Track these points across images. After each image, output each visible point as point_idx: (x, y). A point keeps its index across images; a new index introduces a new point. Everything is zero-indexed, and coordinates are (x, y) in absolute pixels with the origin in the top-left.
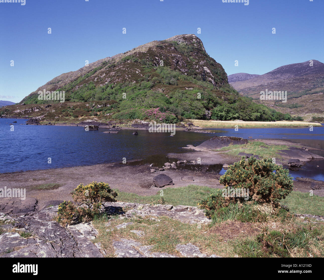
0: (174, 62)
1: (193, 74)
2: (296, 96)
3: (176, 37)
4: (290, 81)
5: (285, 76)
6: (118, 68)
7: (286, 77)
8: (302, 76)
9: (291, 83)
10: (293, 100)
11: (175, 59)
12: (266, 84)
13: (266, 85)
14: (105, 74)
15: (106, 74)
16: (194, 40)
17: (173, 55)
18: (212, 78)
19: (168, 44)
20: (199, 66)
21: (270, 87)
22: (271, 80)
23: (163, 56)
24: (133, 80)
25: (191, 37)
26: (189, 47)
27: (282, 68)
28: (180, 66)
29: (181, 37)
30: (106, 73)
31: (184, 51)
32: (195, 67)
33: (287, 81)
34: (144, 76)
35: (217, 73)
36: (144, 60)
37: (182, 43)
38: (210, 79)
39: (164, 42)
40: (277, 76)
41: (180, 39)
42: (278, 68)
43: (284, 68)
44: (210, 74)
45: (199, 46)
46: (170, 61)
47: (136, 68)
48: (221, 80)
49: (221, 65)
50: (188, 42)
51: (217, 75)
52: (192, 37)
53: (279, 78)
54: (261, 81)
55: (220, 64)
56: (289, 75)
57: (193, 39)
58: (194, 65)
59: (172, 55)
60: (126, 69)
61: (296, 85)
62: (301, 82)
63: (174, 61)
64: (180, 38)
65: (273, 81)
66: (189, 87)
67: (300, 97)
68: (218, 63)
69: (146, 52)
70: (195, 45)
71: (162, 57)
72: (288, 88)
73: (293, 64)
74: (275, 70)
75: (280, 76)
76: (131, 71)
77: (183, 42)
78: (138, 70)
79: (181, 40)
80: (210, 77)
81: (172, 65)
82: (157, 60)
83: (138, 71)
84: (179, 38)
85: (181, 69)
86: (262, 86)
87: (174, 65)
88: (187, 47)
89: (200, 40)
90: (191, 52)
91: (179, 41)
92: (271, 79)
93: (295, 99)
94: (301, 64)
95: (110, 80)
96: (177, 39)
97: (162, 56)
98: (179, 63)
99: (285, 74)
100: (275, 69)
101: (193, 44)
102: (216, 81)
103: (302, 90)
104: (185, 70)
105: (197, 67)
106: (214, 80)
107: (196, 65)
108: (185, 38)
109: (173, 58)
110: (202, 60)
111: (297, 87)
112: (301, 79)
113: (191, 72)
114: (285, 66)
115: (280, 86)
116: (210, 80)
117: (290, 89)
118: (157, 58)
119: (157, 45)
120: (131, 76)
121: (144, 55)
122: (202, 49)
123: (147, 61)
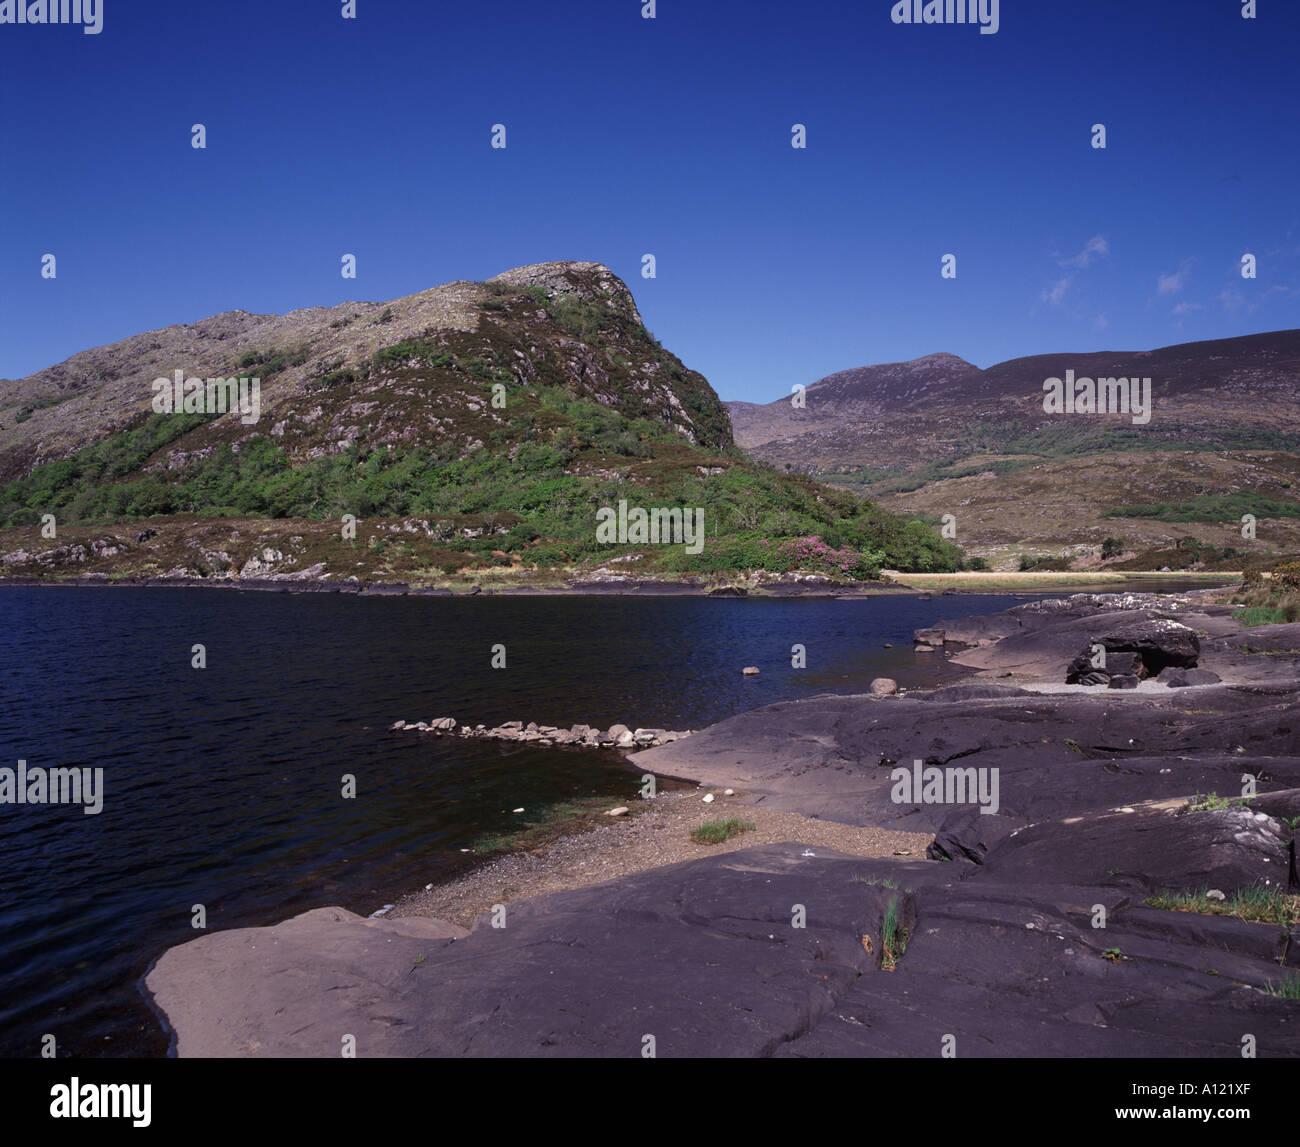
0: (573, 369)
1: (637, 412)
2: (905, 485)
3: (541, 272)
4: (875, 429)
5: (850, 411)
6: (374, 389)
7: (854, 414)
8: (912, 410)
9: (880, 437)
10: (899, 498)
11: (575, 359)
12: (790, 440)
13: (791, 445)
14: (319, 411)
15: (323, 409)
16: (605, 285)
17: (563, 341)
18: (687, 426)
19: (519, 298)
20: (650, 385)
21: (804, 451)
22: (801, 423)
23: (536, 347)
24: (470, 438)
25: (594, 274)
26: (590, 312)
27: (838, 379)
28: (593, 383)
29: (558, 272)
30: (324, 406)
31: (580, 326)
32: (639, 388)
33: (864, 429)
34: (509, 423)
35: (699, 409)
36: (477, 360)
37: (561, 294)
38: (681, 429)
39: (502, 289)
40: (823, 409)
41: (554, 280)
42: (823, 381)
43: (843, 381)
44: (679, 410)
45: (622, 306)
46: (560, 366)
47: (461, 390)
48: (715, 431)
49: (705, 380)
50: (583, 291)
51: (701, 415)
52: (597, 273)
53: (831, 417)
54: (769, 428)
55: (701, 377)
56: (864, 405)
57: (598, 281)
58: (633, 378)
59: (559, 344)
60: (416, 392)
61: (895, 443)
62: (911, 433)
63: (573, 364)
64: (557, 277)
65: (812, 428)
66: (710, 467)
67: (921, 486)
68: (693, 372)
69: (473, 331)
70: (609, 303)
71: (533, 349)
72: (871, 456)
73: (877, 367)
74: (814, 388)
75: (832, 408)
76: (443, 399)
77: (568, 291)
78: (475, 398)
79: (561, 284)
80: (680, 421)
81: (569, 378)
82: (522, 361)
83: (477, 403)
84: (551, 274)
85: (597, 395)
86: (777, 448)
87: (575, 379)
88: (584, 311)
89: (624, 286)
90: (602, 328)
91: (553, 288)
92: (803, 420)
93: (902, 495)
94: (903, 366)
95: (357, 435)
96: (543, 277)
97: (531, 346)
98: (588, 371)
99: (850, 402)
100: (815, 384)
101: (603, 298)
102: (701, 438)
103: (920, 464)
104: (609, 399)
105: (646, 387)
106: (696, 433)
107: (641, 380)
108: (572, 278)
109: (568, 353)
110: (647, 361)
111: (903, 450)
112: (912, 421)
113: (630, 405)
114: (848, 373)
115: (843, 445)
116: (682, 433)
117: (876, 457)
118: (520, 354)
119: (481, 298)
120: (454, 422)
121: (469, 340)
122: (633, 318)
123: (489, 365)
